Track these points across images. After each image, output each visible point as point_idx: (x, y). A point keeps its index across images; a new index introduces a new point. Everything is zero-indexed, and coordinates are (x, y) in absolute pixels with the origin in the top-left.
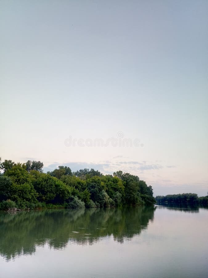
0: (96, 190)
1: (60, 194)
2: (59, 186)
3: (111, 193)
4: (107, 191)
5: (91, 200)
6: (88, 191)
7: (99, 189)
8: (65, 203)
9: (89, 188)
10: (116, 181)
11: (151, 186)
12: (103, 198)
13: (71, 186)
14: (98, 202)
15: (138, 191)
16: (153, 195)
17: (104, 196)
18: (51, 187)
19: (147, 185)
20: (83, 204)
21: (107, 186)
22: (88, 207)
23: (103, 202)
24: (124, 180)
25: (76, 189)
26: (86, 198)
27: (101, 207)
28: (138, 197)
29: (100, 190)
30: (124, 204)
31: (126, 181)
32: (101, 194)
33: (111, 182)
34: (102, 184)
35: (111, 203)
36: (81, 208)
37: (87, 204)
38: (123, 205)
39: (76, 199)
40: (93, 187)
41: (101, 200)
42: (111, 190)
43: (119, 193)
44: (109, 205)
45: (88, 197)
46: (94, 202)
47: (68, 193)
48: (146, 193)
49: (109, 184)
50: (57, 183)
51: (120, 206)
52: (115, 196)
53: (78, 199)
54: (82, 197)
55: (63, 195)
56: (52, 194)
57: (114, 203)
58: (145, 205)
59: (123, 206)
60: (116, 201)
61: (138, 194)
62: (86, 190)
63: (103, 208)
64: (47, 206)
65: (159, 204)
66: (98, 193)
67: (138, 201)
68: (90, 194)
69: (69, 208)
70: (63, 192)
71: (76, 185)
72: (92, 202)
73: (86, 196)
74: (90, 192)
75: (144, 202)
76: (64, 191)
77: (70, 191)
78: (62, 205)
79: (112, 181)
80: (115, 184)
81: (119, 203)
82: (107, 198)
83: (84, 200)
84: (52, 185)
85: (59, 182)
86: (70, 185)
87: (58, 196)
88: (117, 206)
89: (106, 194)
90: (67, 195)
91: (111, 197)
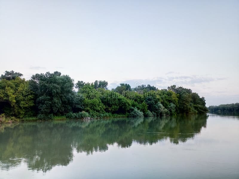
0: (153, 102)
1: (122, 106)
2: (121, 100)
3: (166, 104)
4: (162, 103)
5: (148, 111)
6: (146, 103)
7: (155, 101)
8: (127, 113)
9: (147, 101)
10: (170, 94)
11: (204, 97)
12: (159, 108)
13: (131, 99)
14: (154, 112)
15: (191, 102)
16: (206, 105)
17: (159, 107)
18: (115, 101)
19: (199, 97)
20: (142, 113)
21: (162, 98)
22: (146, 116)
23: (159, 112)
24: (178, 93)
25: (135, 102)
26: (144, 109)
27: (157, 116)
28: (191, 107)
29: (156, 102)
30: (178, 113)
31: (180, 94)
32: (157, 105)
33: (165, 95)
34: (158, 97)
35: (166, 113)
36: (140, 117)
37: (145, 113)
38: (177, 114)
39: (136, 110)
40: (149, 100)
41: (157, 110)
42: (166, 102)
43: (173, 104)
44: (165, 115)
45: (146, 108)
46: (151, 112)
47: (129, 105)
48: (199, 103)
49: (163, 96)
50: (119, 97)
51: (174, 115)
52: (170, 107)
53: (138, 110)
54: (141, 107)
55: (125, 107)
56: (116, 106)
57: (169, 112)
58: (198, 113)
59: (178, 115)
60: (170, 111)
61: (191, 104)
62: (144, 102)
63: (159, 117)
64: (113, 116)
65: (212, 113)
66: (155, 105)
67: (191, 110)
68: (147, 106)
69: (130, 117)
70: (124, 104)
71: (135, 99)
72: (149, 112)
73: (144, 107)
74: (148, 104)
75: (197, 112)
76: (125, 103)
77: (130, 104)
78: (125, 115)
79: (166, 94)
80: (169, 97)
81: (173, 113)
82: (162, 108)
83: (143, 110)
84: (115, 99)
85: (122, 97)
86: (130, 99)
87: (121, 108)
88: (171, 115)
89: (161, 105)
90: (128, 107)
91: (166, 108)
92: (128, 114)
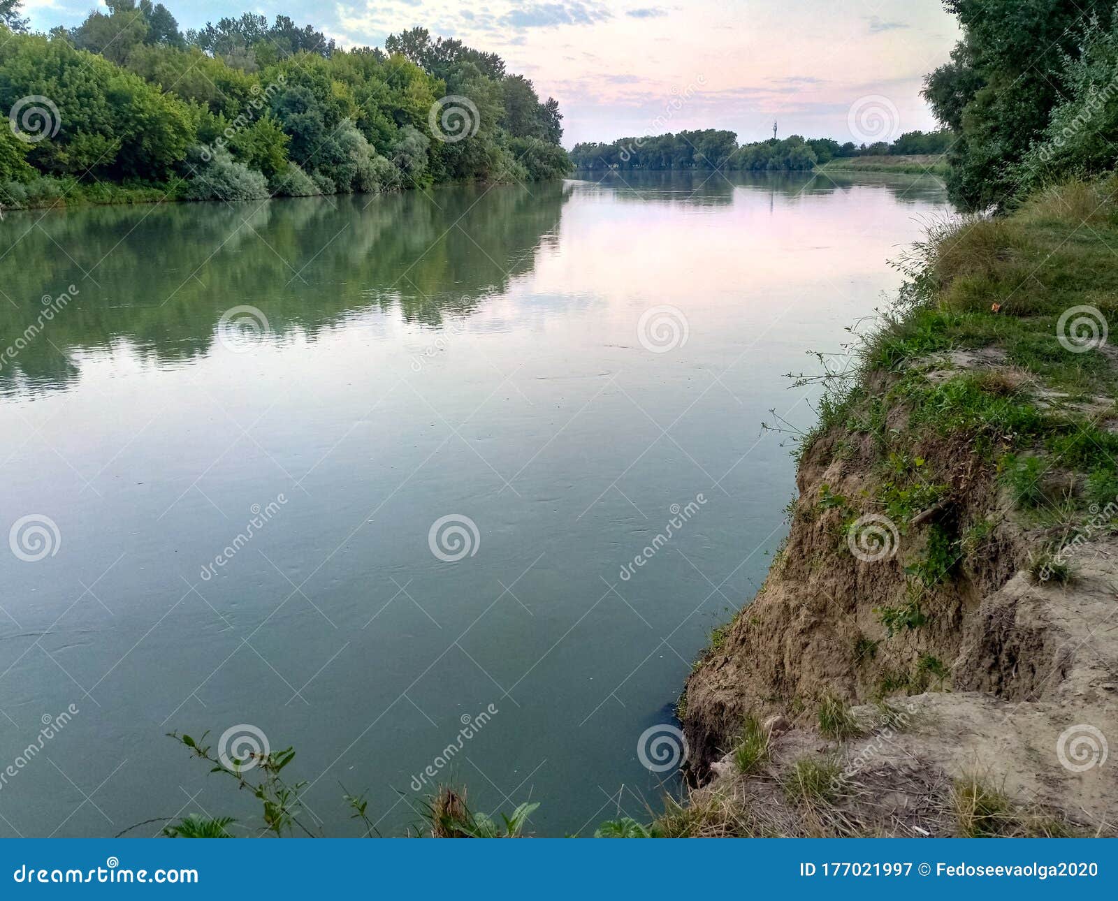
0: (311, 118)
1: (140, 136)
2: (128, 99)
3: (382, 133)
4: (360, 124)
5: (293, 165)
6: (276, 125)
7: (326, 115)
8: (176, 182)
9: (280, 112)
10: (402, 78)
11: (555, 99)
12: (347, 152)
13: (187, 99)
14: (325, 173)
15: (501, 123)
16: (561, 140)
17: (349, 145)
18: (89, 105)
19: (536, 98)
20: (257, 180)
21: (361, 99)
22: (282, 195)
23: (350, 170)
24: (438, 75)
25: (217, 114)
26: (271, 156)
27: (340, 192)
28: (499, 148)
29: (331, 120)
30: (439, 181)
31: (447, 78)
32: (337, 137)
33: (377, 83)
34: (338, 89)
35: (383, 177)
36: (251, 199)
37: (277, 181)
38: (435, 182)
39: (224, 160)
40: (295, 104)
41: (337, 161)
42: (380, 119)
43: (416, 132)
44: (377, 186)
45: (280, 153)
46: (309, 173)
47: (181, 131)
48: (533, 131)
49: (368, 89)
50: (113, 84)
51: (423, 187)
52: (400, 145)
53: (233, 161)
54: (251, 149)
55: (157, 142)
56: (100, 139)
57: (398, 174)
58: (528, 179)
59: (438, 187)
60: (403, 165)
61: (500, 135)
62: (264, 120)
63: (351, 196)
64: (86, 193)
66: (324, 134)
67: (500, 165)
68: (286, 138)
69: (196, 200)
70: (153, 128)
71: (211, 96)
72: (296, 173)
73: (268, 146)
74: (289, 131)
75: (524, 171)
76: (154, 121)
77: (187, 125)
78: (160, 188)
79: (381, 79)
80: (395, 92)
81: (416, 175)
82: (364, 155)
83: (265, 166)
84: (88, 95)
85: (125, 80)
86: (184, 94)
87: (130, 147)
88: (409, 187)
89: (358, 135)
90: (177, 142)
91: (380, 150)
92: (181, 181)
